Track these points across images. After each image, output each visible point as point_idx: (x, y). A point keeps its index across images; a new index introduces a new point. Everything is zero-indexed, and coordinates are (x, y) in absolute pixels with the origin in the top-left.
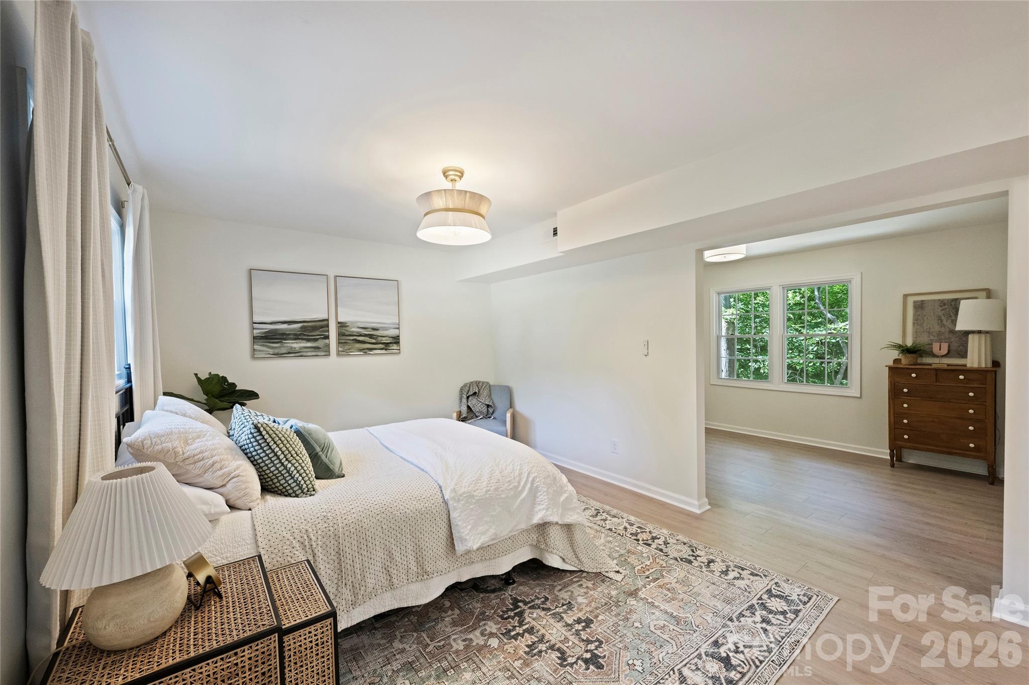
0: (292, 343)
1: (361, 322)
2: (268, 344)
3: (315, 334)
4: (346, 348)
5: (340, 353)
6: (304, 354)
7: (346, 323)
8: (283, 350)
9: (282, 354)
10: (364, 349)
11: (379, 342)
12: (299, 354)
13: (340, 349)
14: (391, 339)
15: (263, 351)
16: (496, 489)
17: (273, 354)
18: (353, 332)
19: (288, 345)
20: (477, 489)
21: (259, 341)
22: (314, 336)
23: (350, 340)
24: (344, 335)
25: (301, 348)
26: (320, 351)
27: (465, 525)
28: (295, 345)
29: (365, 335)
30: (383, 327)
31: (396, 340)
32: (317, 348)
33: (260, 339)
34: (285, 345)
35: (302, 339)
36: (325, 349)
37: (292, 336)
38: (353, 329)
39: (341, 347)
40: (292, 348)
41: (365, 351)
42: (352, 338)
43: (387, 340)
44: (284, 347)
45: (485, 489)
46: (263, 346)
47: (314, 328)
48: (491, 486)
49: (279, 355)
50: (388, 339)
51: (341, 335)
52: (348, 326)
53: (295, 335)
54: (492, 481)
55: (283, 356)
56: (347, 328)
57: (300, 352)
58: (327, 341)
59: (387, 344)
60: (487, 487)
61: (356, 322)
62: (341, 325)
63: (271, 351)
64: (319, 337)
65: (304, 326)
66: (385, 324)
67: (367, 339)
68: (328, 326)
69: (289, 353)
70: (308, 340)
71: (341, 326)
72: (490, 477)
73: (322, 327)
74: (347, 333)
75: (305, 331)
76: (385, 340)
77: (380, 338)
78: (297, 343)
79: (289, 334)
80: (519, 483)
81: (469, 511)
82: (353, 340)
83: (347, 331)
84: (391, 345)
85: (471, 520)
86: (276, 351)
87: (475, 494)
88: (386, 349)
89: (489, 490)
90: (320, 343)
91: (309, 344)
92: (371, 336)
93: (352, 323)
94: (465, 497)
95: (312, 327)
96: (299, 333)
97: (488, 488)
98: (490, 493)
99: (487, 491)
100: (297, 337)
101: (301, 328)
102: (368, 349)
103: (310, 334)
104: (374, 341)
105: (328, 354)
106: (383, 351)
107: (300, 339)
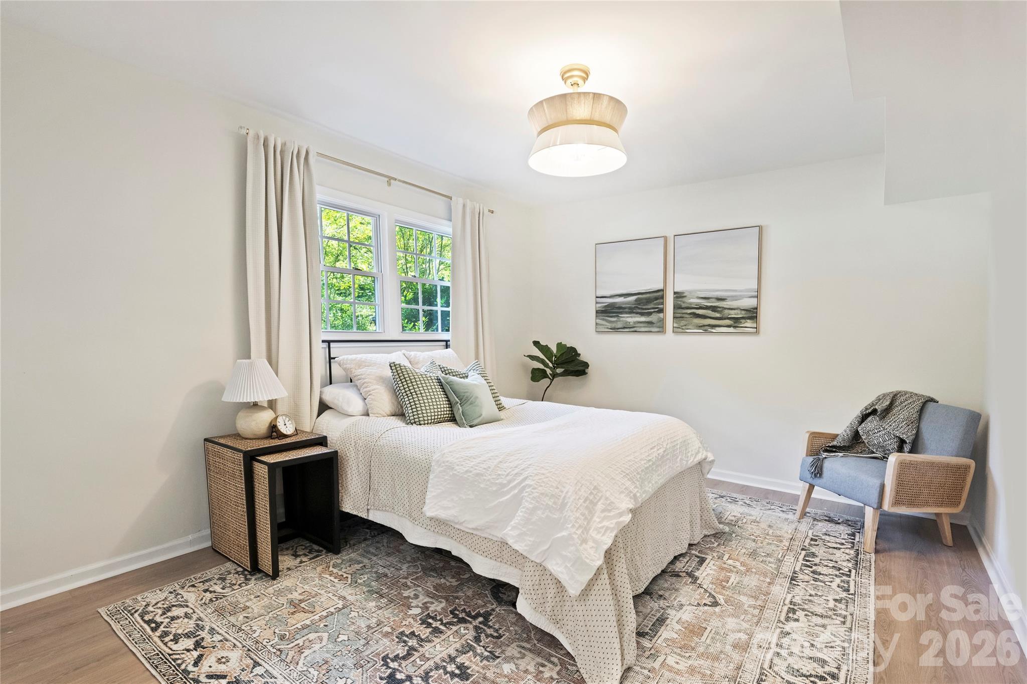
0: (627, 317)
1: (700, 291)
2: (607, 318)
3: (649, 307)
4: (682, 324)
5: (676, 330)
6: (638, 329)
7: (683, 293)
8: (619, 325)
9: (618, 329)
10: (704, 326)
11: (726, 316)
12: (633, 329)
13: (675, 325)
14: (743, 312)
15: (603, 325)
16: (478, 475)
17: (611, 329)
18: (691, 304)
19: (624, 319)
20: (462, 465)
21: (600, 314)
22: (648, 309)
23: (686, 313)
24: (681, 308)
25: (635, 323)
26: (653, 327)
27: (432, 490)
28: (629, 320)
29: (707, 308)
30: (732, 296)
31: (752, 314)
32: (650, 323)
33: (601, 313)
34: (621, 319)
35: (637, 313)
36: (658, 324)
37: (627, 310)
38: (692, 301)
39: (676, 323)
40: (627, 322)
41: (706, 329)
42: (689, 311)
43: (738, 314)
44: (620, 321)
45: (468, 468)
46: (603, 319)
47: (649, 301)
48: (476, 469)
49: (615, 330)
50: (739, 312)
51: (677, 307)
52: (685, 296)
53: (630, 308)
54: (482, 465)
55: (619, 330)
56: (684, 299)
57: (634, 327)
58: (661, 315)
59: (736, 320)
60: (472, 467)
61: (695, 291)
62: (678, 295)
63: (609, 325)
64: (653, 310)
65: (639, 298)
66: (735, 291)
67: (709, 313)
68: (662, 297)
69: (624, 328)
70: (642, 314)
71: (677, 297)
72: (484, 461)
73: (656, 299)
74: (684, 305)
75: (639, 304)
76: (733, 314)
77: (726, 311)
78: (631, 317)
79: (624, 308)
80: (510, 482)
81: (443, 480)
82: (690, 314)
83: (684, 303)
84: (743, 321)
85: (440, 489)
86: (613, 325)
87: (457, 467)
88: (735, 327)
89: (471, 472)
90: (654, 318)
91: (643, 319)
92: (714, 309)
93: (690, 292)
94: (446, 466)
95: (646, 299)
96: (633, 306)
97: (472, 469)
98: (470, 474)
99: (467, 471)
100: (632, 311)
101: (636, 300)
102: (709, 325)
103: (644, 307)
104: (718, 315)
105: (662, 329)
106: (731, 330)
107: (634, 313)
